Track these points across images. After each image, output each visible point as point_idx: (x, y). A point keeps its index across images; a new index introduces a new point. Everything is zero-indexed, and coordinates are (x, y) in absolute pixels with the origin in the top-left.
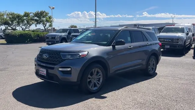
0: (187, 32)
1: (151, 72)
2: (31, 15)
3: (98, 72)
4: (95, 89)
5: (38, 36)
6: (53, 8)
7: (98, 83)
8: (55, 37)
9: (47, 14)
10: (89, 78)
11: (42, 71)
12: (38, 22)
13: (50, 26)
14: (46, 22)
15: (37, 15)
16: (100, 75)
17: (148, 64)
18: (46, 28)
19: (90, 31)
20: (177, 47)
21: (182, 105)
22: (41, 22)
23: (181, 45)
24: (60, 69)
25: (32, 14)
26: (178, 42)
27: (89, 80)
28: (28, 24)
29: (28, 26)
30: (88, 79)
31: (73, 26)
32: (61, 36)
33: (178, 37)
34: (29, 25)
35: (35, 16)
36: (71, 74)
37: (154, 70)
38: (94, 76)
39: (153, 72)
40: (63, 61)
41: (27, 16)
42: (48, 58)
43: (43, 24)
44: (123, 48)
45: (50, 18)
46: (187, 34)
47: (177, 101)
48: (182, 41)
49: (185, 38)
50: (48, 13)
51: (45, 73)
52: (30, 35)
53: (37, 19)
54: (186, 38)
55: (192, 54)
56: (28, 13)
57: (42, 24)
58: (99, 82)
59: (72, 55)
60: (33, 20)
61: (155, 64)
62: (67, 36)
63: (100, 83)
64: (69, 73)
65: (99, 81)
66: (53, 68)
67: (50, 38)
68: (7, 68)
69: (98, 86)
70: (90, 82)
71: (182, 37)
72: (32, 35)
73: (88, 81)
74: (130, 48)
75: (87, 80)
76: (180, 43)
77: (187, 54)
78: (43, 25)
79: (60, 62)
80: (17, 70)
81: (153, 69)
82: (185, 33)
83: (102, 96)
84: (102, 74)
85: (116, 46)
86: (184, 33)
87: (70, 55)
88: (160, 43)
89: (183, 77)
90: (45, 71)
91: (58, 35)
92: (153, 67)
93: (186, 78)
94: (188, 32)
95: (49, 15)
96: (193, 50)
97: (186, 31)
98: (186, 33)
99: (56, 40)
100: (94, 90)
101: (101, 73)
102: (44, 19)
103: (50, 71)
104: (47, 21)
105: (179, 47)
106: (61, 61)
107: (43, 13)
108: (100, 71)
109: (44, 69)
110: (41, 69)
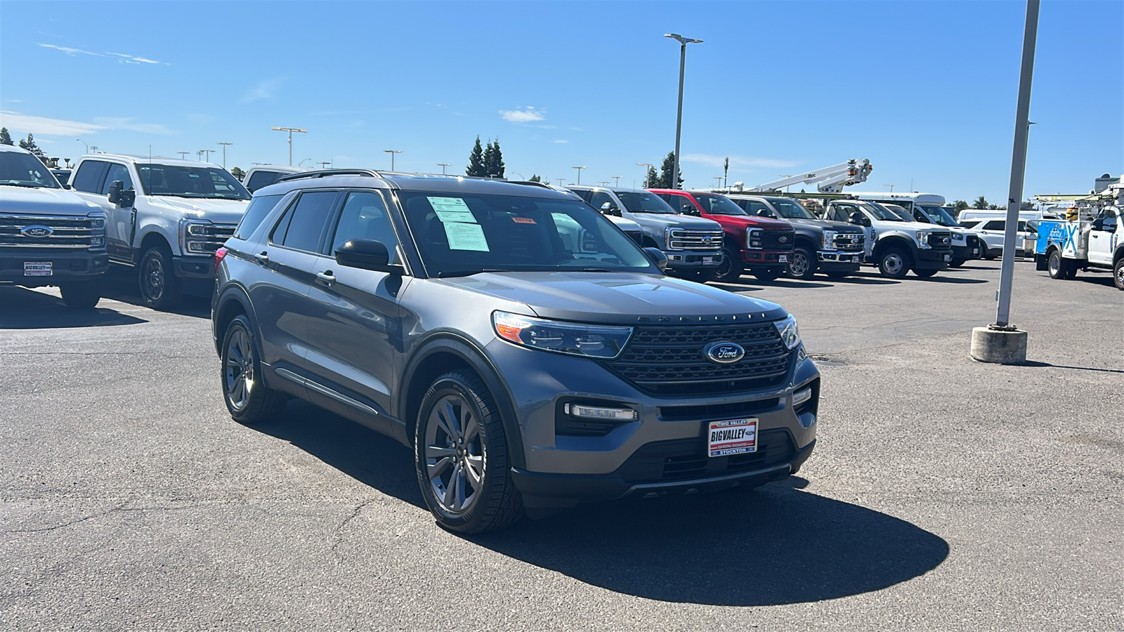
11: (728, 435)
51: (753, 437)
90: (753, 428)
109: (743, 421)
110: (723, 424)
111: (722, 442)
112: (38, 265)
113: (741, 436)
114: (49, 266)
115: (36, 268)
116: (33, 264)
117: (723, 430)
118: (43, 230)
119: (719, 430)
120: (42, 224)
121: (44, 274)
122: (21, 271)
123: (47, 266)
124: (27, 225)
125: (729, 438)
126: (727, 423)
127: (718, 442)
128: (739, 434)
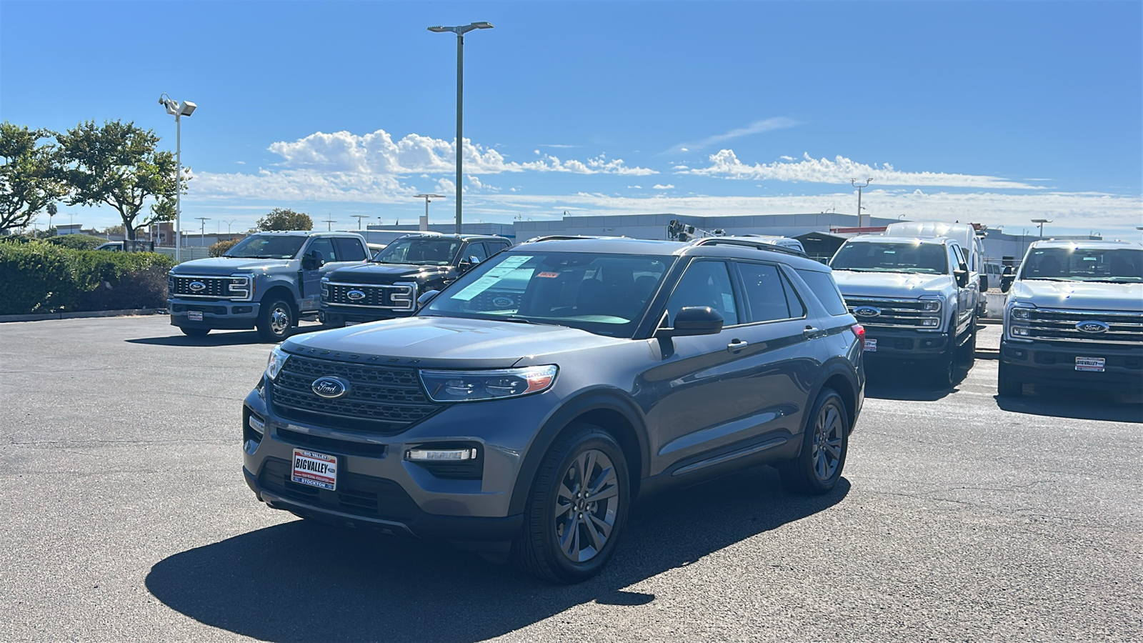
0: (958, 270)
1: (824, 475)
2: (39, 144)
3: (598, 472)
4: (584, 555)
5: (106, 271)
6: (187, 111)
7: (599, 529)
8: (231, 282)
9: (143, 143)
10: (562, 501)
11: (311, 466)
12: (89, 191)
13: (165, 211)
14: (138, 192)
15: (79, 146)
16: (606, 487)
17: (809, 431)
18: (134, 225)
19: (525, 259)
20: (917, 343)
21: (1021, 623)
22: (107, 188)
23: (935, 338)
24: (422, 455)
25: (54, 140)
26: (919, 323)
27: (560, 510)
28: (22, 199)
29: (18, 213)
30: (558, 504)
31: (287, 213)
32: (260, 278)
33: (920, 293)
34: (26, 206)
35: (72, 157)
36: (481, 479)
37: (835, 463)
38: (583, 492)
39: (831, 472)
40: (432, 413)
41: (15, 153)
42: (344, 396)
43: (121, 200)
44: (705, 349)
45: (164, 164)
46: (962, 280)
47: (991, 605)
48: (939, 314)
49: (954, 300)
50: (154, 140)
51: (333, 476)
52: (61, 268)
53: (83, 169)
54: (958, 300)
55: (991, 382)
56: (22, 134)
57: (112, 200)
58: (603, 520)
59: (480, 383)
60: (59, 174)
61: (839, 434)
62: (299, 276)
63: (607, 529)
64: (469, 473)
65: (601, 514)
66: (377, 451)
67: (195, 286)
68: (18, 459)
69: (600, 540)
70: (564, 519)
71: (939, 293)
72: (73, 271)
73: (558, 514)
74: (737, 351)
75: (552, 509)
76: (928, 325)
77: (964, 382)
78: (121, 209)
79: (418, 419)
80: (88, 470)
81: (829, 456)
82: (951, 276)
83: (627, 589)
84: (615, 482)
85: (673, 338)
86: (946, 272)
87: (467, 380)
88: (860, 327)
89: (977, 498)
90: (333, 466)
91: (249, 272)
92: (831, 450)
93: (996, 500)
94: (963, 267)
95: (158, 149)
96: (996, 364)
97: (954, 265)
98: (956, 274)
99: (234, 298)
100: (581, 559)
101: (610, 478)
102: (128, 171)
103: (361, 465)
104: (146, 184)
105: (923, 342)
106: (424, 410)
107: (123, 136)
108: (606, 463)
109: (323, 456)
110: (305, 453)
111: (306, 471)
112: (1091, 360)
113: (323, 470)
114: (1102, 362)
115: (1088, 363)
116: (1085, 359)
117: (307, 459)
118: (1097, 326)
119: (304, 459)
120: (1094, 320)
121: (1096, 370)
122: (1073, 365)
123: (1099, 362)
124: (1082, 320)
125: (312, 468)
126: (309, 453)
127: (302, 470)
128: (322, 468)
